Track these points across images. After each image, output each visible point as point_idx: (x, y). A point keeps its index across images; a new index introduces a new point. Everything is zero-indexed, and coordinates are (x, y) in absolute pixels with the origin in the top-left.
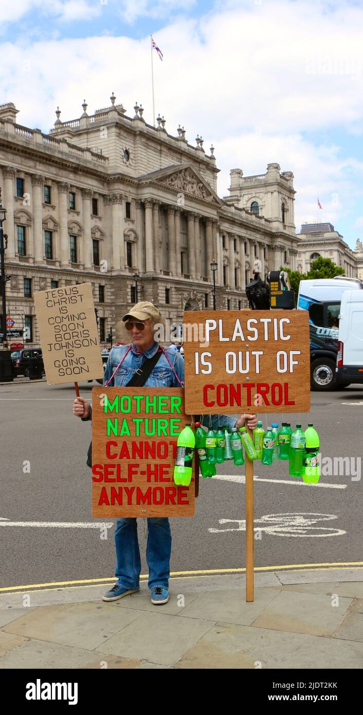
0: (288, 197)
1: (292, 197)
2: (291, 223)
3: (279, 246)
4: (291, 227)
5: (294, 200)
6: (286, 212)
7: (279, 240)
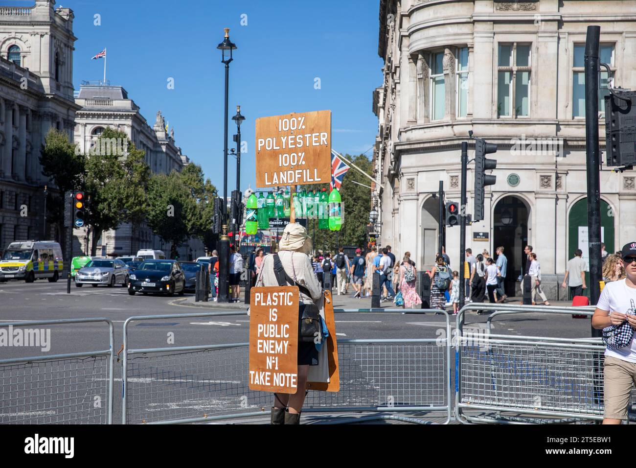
0: (65, 45)
1: (70, 44)
2: (68, 83)
3: (49, 114)
4: (68, 87)
5: (74, 49)
6: (62, 65)
7: (50, 104)
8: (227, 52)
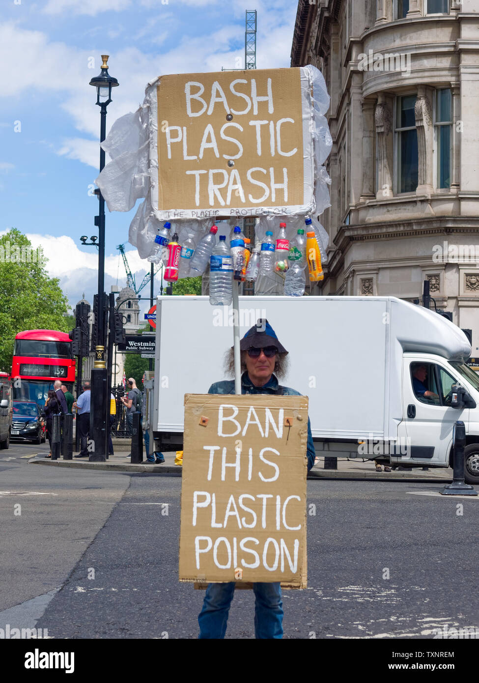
8: (104, 91)
